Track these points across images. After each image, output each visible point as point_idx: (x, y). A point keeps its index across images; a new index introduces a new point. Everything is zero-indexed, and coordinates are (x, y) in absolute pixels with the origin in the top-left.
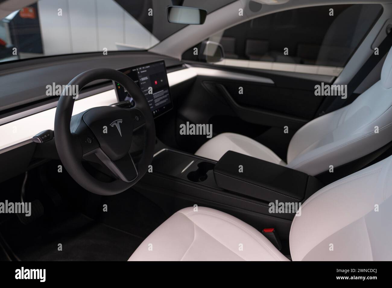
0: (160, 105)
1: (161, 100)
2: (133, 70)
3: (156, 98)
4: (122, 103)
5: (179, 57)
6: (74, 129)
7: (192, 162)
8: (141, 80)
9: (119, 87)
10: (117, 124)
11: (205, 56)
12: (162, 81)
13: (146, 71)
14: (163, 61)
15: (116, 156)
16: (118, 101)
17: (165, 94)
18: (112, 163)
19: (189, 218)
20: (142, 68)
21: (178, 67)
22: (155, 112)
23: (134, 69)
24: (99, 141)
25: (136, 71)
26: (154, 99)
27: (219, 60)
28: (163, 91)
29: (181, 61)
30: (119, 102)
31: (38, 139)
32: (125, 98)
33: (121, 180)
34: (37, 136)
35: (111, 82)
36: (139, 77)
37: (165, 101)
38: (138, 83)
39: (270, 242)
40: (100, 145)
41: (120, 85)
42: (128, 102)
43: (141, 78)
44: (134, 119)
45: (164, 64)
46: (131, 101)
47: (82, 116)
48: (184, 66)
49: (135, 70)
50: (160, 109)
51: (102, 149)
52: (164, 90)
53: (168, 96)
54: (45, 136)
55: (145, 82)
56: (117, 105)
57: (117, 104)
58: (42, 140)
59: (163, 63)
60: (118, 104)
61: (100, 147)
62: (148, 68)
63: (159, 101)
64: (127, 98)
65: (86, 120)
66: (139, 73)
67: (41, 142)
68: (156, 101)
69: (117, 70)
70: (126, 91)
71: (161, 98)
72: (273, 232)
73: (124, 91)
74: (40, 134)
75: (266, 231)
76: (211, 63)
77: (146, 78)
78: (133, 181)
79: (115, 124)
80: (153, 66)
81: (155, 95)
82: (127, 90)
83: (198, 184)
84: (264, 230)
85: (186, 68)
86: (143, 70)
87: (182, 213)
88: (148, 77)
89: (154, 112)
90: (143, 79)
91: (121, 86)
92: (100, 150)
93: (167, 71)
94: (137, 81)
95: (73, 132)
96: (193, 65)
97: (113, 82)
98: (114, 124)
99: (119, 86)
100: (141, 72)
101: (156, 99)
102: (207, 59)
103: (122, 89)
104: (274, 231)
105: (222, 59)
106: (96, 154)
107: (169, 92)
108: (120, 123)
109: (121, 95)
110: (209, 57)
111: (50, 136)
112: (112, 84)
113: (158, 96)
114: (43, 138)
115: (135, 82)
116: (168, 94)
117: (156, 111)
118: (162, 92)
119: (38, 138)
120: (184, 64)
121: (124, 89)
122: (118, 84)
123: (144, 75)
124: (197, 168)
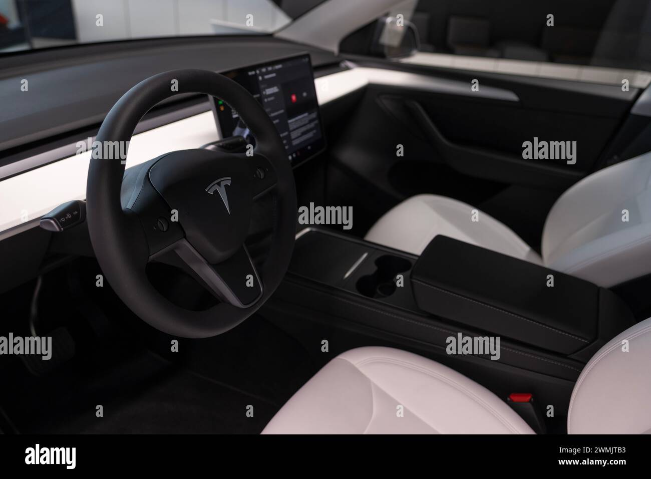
0: (301, 143)
1: (304, 133)
2: (250, 73)
3: (294, 130)
4: (228, 141)
5: (335, 48)
6: (129, 199)
7: (365, 255)
8: (266, 94)
9: (222, 108)
10: (220, 189)
11: (383, 46)
12: (305, 94)
13: (274, 75)
14: (308, 56)
15: (219, 254)
16: (220, 136)
17: (311, 121)
18: (211, 270)
19: (362, 370)
20: (267, 69)
21: (332, 66)
22: (292, 157)
23: (251, 71)
24: (183, 226)
25: (256, 76)
26: (290, 132)
27: (408, 55)
28: (306, 114)
29: (338, 56)
30: (222, 139)
31: (51, 224)
32: (233, 129)
33: (229, 303)
34: (51, 215)
35: (206, 96)
36: (262, 86)
37: (310, 135)
38: (260, 100)
39: (525, 422)
40: (184, 233)
41: (224, 104)
42: (240, 140)
43: (264, 89)
44: (255, 176)
45: (310, 62)
46: (245, 136)
47: (147, 171)
48: (343, 65)
49: (253, 73)
50: (302, 151)
51: (188, 241)
52: (310, 114)
53: (316, 125)
54: (69, 216)
55: (272, 98)
56: (219, 146)
57: (217, 144)
58: (62, 224)
59: (307, 60)
60: (221, 144)
61: (185, 237)
62: (279, 69)
63: (299, 134)
64: (237, 131)
65: (156, 180)
66: (260, 78)
67: (58, 229)
68: (294, 135)
69: (217, 72)
70: (235, 116)
71: (303, 129)
72: (530, 401)
73: (232, 115)
74: (56, 212)
75: (516, 399)
76: (395, 60)
77: (275, 90)
78: (252, 306)
79: (217, 188)
80: (289, 64)
81: (291, 123)
82: (238, 114)
83: (378, 302)
84: (511, 397)
85: (347, 69)
86: (268, 73)
87: (347, 359)
88: (278, 88)
89: (290, 158)
90: (269, 91)
91: (227, 106)
92: (185, 243)
93: (315, 74)
94: (258, 95)
95: (127, 207)
96: (361, 64)
97: (211, 97)
98: (213, 189)
99: (221, 105)
100: (266, 77)
101: (294, 132)
102: (386, 51)
103: (228, 112)
104: (532, 400)
105: (414, 52)
106: (178, 252)
107: (319, 117)
108: (226, 186)
109: (225, 124)
110: (391, 48)
111: (78, 215)
112: (207, 100)
113: (298, 126)
114: (63, 220)
115: (255, 96)
116: (316, 122)
117: (294, 155)
118: (304, 117)
119: (52, 221)
120: (343, 60)
121: (231, 112)
122: (220, 103)
123: (270, 83)
124: (373, 269)
